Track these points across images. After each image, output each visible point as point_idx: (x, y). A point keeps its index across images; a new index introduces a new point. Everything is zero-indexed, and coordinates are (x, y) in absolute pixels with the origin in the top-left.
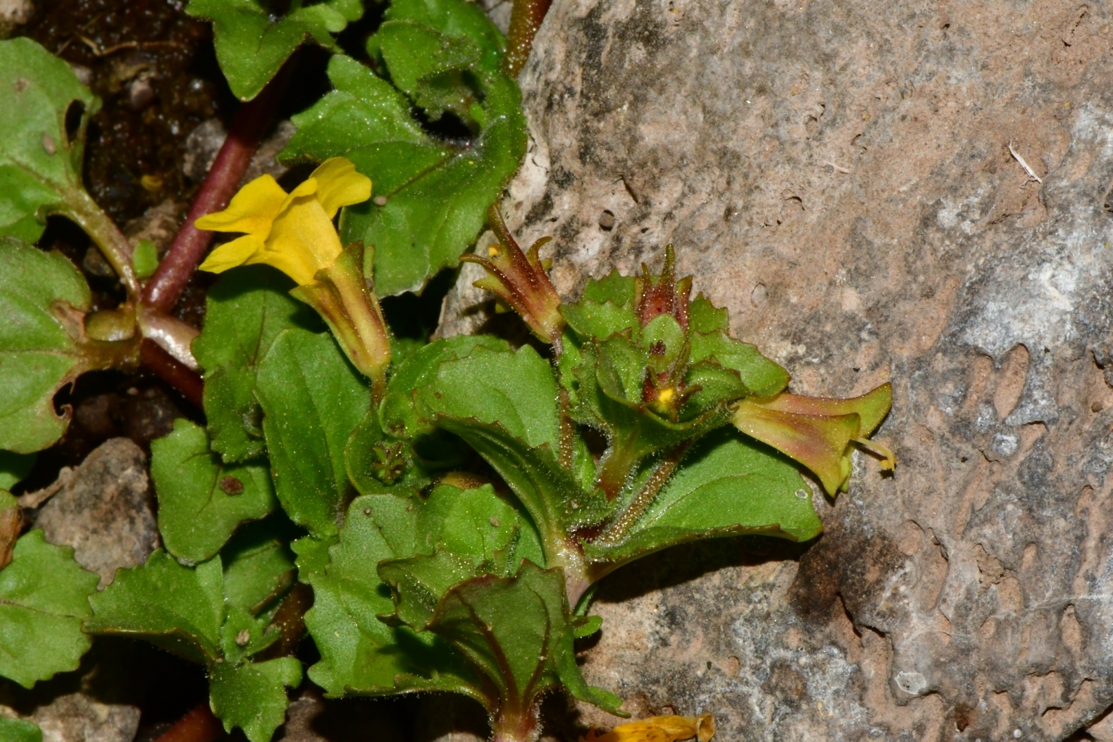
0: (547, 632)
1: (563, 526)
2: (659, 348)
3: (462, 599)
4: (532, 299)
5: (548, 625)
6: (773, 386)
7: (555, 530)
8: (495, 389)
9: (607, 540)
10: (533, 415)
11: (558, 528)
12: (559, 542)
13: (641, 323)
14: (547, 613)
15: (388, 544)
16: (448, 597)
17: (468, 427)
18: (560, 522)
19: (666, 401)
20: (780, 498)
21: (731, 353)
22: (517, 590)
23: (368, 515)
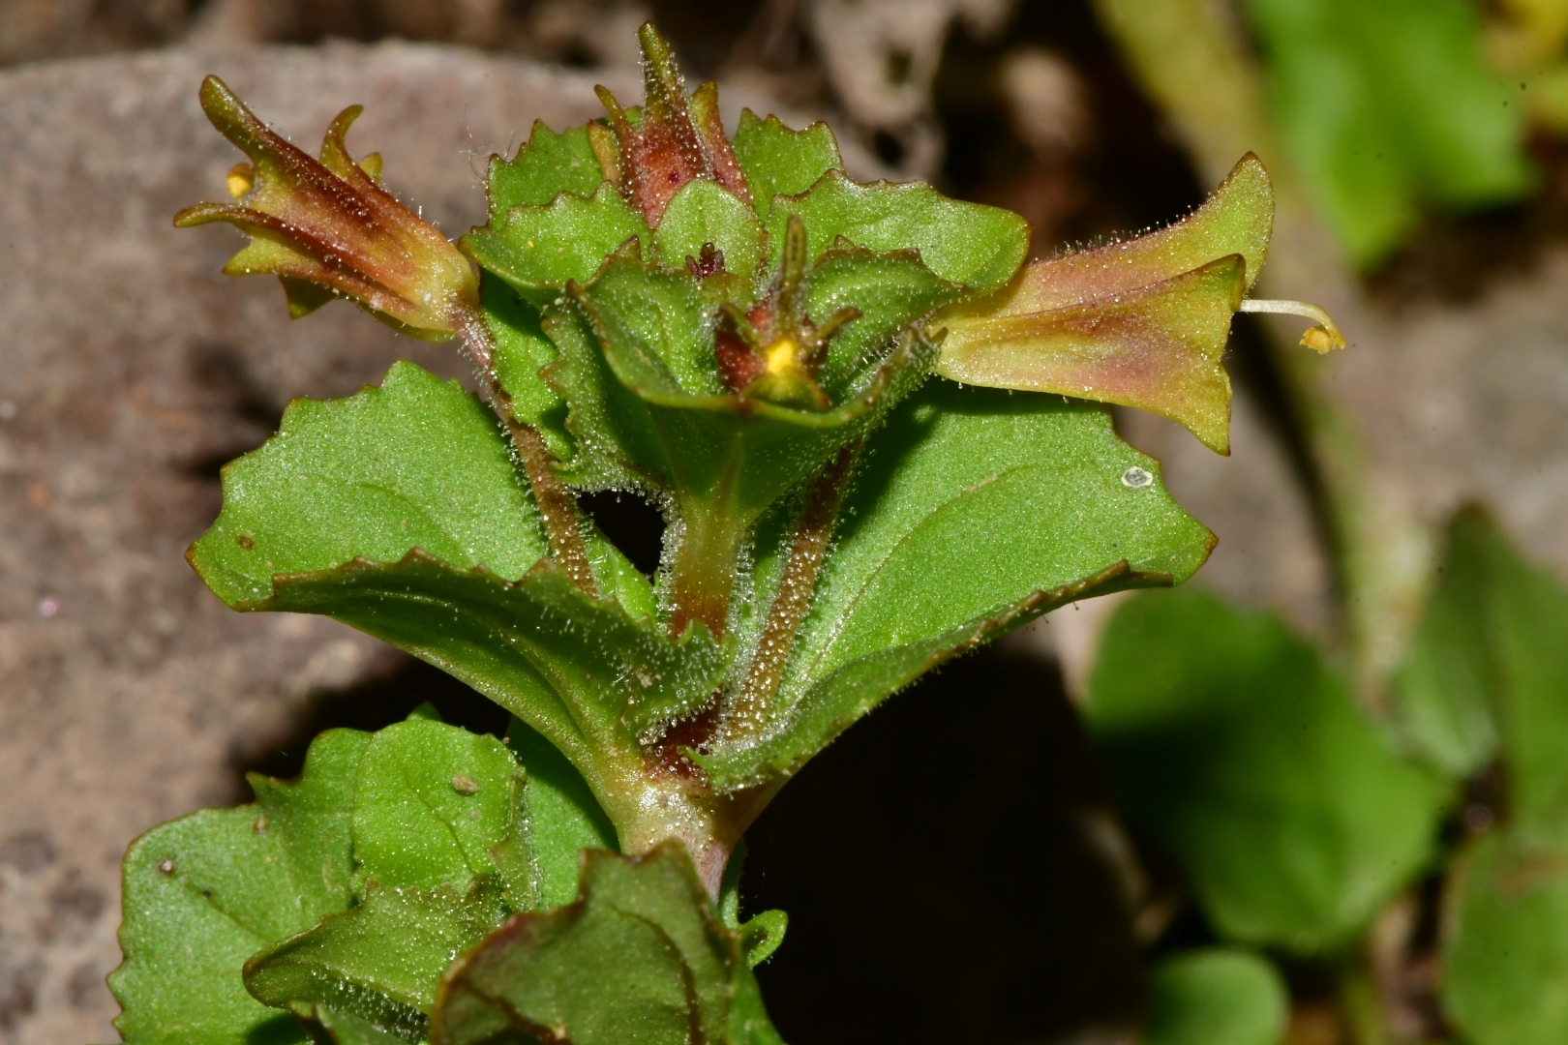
0: (690, 994)
1: (628, 736)
2: (709, 260)
3: (479, 993)
4: (375, 256)
5: (688, 977)
6: (999, 258)
7: (613, 752)
8: (366, 486)
9: (740, 733)
10: (467, 513)
11: (619, 745)
12: (633, 776)
13: (645, 220)
14: (675, 953)
15: (240, 923)
16: (448, 1000)
17: (350, 586)
18: (619, 730)
19: (785, 368)
20: (1091, 503)
21: (875, 219)
22: (593, 926)
23: (171, 873)
